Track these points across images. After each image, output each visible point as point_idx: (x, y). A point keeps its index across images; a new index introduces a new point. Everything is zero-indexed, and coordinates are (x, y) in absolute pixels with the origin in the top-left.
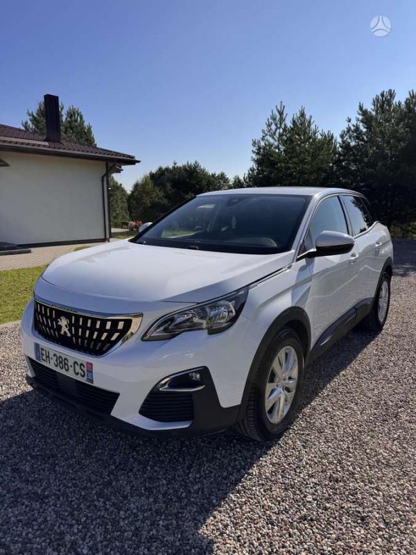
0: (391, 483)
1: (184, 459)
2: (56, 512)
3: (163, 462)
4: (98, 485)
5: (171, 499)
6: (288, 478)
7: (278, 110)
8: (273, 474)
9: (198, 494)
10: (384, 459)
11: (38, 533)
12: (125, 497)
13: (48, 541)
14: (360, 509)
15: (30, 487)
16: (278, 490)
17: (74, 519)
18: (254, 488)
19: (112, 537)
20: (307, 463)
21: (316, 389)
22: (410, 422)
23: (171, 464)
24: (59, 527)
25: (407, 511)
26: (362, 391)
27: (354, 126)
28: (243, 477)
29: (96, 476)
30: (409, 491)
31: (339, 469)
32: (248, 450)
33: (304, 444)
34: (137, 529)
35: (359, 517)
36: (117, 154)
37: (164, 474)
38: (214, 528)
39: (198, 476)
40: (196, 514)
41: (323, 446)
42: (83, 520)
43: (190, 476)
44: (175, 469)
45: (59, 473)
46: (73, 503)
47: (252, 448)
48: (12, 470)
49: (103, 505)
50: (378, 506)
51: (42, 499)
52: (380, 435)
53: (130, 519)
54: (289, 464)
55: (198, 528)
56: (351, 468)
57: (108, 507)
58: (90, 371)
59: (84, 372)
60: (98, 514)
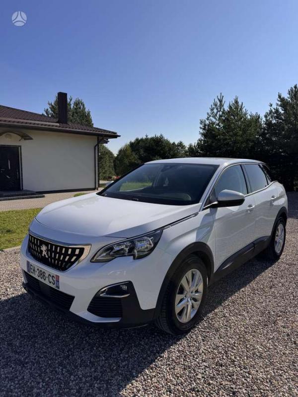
0: (260, 369)
1: (119, 344)
2: (31, 374)
3: (105, 344)
4: (60, 357)
5: (106, 370)
6: (188, 362)
7: (219, 99)
8: (178, 358)
9: (124, 368)
10: (259, 352)
11: (17, 386)
12: (76, 367)
13: (22, 391)
14: (234, 386)
15: (17, 356)
16: (179, 369)
17: (41, 379)
18: (163, 367)
19: (63, 392)
20: (203, 352)
21: (221, 300)
22: (284, 327)
23: (110, 347)
24: (31, 383)
25: (267, 390)
26: (254, 303)
27: (274, 109)
28: (156, 358)
29: (60, 351)
30: (271, 376)
31: (225, 358)
32: (164, 341)
33: (203, 338)
34: (80, 388)
35: (231, 391)
36: (105, 131)
37: (104, 353)
38: (131, 392)
39: (127, 356)
40: (121, 381)
41: (217, 341)
42: (47, 380)
43: (121, 355)
44: (112, 350)
45: (37, 348)
46: (42, 368)
47: (167, 339)
48: (8, 344)
49: (61, 371)
50: (247, 385)
51: (23, 364)
52: (260, 335)
53: (77, 381)
54: (190, 352)
55: (119, 391)
56: (233, 357)
57: (64, 372)
58: (58, 281)
59: (54, 281)
60: (57, 377)
